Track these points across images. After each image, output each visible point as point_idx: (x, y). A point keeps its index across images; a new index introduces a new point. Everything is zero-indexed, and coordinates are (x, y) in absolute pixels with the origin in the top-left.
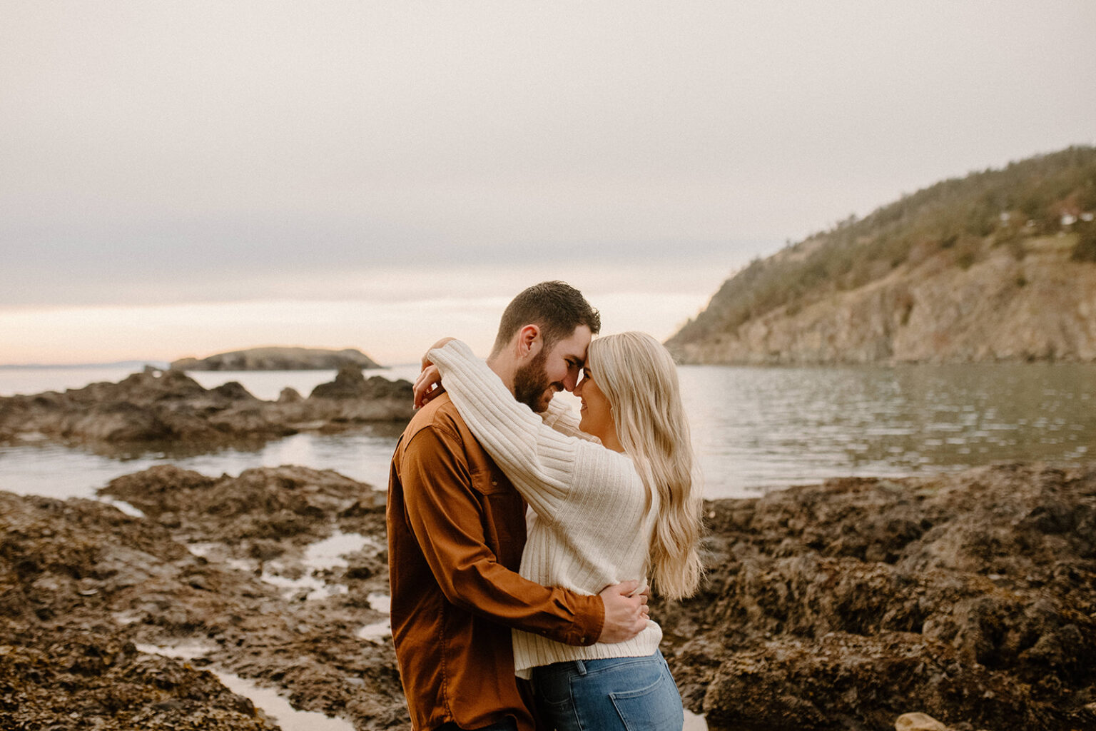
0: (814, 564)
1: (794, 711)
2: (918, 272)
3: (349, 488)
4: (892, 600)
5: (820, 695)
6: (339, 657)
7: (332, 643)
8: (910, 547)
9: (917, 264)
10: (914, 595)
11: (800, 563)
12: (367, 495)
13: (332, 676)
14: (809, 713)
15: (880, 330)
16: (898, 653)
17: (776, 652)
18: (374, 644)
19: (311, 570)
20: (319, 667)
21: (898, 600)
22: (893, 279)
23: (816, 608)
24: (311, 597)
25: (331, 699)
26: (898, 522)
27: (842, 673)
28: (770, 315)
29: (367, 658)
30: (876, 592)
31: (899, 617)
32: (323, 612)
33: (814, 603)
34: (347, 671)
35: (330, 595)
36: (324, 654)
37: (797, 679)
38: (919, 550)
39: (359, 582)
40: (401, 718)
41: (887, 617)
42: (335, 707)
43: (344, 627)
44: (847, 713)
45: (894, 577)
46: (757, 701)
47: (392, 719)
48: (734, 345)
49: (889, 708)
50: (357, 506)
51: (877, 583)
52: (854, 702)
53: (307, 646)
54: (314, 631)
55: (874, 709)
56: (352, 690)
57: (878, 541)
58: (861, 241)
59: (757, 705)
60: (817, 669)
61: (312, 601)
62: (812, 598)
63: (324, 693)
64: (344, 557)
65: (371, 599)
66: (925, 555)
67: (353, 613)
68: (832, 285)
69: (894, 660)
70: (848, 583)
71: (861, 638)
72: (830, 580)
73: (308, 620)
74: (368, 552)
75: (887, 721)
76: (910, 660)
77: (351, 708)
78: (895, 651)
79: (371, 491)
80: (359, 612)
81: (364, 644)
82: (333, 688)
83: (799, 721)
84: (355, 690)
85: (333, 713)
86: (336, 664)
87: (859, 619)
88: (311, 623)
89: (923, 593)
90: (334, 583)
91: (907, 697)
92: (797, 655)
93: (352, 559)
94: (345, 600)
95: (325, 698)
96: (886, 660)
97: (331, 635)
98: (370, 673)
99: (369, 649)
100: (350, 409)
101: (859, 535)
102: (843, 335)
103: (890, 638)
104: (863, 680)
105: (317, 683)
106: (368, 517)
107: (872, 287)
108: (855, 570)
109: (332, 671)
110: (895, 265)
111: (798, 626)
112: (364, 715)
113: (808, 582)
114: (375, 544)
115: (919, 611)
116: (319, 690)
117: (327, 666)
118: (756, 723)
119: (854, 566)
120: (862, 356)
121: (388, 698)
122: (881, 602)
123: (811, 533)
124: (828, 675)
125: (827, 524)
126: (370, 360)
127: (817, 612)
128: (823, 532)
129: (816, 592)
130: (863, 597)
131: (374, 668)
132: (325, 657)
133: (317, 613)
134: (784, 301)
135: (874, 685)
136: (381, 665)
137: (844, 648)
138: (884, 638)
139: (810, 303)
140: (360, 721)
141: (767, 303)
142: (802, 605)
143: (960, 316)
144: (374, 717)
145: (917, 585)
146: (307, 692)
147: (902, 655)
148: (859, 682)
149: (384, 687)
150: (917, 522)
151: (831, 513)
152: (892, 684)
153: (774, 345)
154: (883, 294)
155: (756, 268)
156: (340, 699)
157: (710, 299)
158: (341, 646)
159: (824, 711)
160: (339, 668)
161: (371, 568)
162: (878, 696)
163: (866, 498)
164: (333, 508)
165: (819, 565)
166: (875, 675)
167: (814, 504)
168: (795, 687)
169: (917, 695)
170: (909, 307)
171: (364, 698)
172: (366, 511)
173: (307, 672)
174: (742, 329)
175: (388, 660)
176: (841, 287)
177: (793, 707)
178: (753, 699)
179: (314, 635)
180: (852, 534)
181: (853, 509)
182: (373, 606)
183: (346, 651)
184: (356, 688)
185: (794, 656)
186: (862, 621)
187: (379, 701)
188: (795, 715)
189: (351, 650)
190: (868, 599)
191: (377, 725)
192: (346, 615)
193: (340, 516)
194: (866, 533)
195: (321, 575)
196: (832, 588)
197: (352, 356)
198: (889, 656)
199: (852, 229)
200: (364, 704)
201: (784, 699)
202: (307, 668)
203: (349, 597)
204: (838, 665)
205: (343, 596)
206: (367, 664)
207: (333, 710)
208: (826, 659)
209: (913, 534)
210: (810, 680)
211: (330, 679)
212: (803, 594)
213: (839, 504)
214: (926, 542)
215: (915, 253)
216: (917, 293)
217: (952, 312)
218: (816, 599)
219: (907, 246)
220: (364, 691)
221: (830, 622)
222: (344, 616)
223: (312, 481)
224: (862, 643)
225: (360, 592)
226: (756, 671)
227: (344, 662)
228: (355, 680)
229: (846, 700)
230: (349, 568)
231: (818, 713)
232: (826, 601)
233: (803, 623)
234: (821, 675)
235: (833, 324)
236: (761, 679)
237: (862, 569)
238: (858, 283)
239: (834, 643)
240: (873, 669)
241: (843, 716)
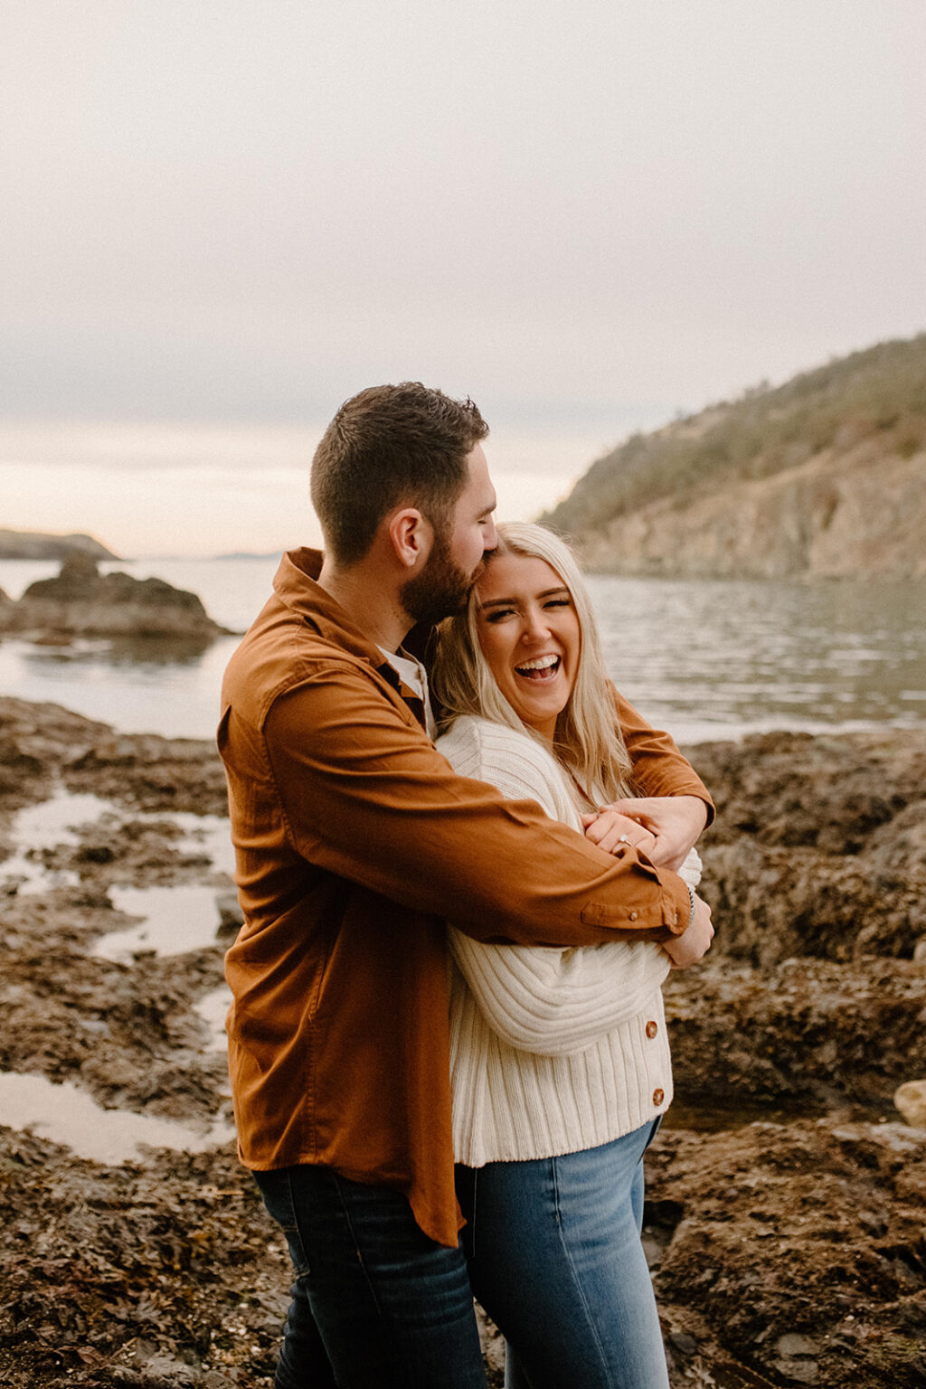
0: (758, 858)
1: (746, 1075)
2: (845, 461)
3: (80, 730)
4: (871, 911)
5: (784, 1051)
6: (68, 988)
7: (58, 967)
8: (880, 833)
9: (846, 449)
10: (902, 905)
11: (737, 854)
12: (106, 739)
13: (59, 1019)
14: (767, 1078)
15: (794, 534)
16: (893, 991)
17: (718, 989)
18: (122, 969)
19: (23, 849)
20: (37, 1004)
21: (880, 912)
22: (813, 468)
23: (762, 919)
24: (24, 890)
25: (57, 1057)
26: (861, 797)
27: (814, 1020)
28: (652, 509)
29: (113, 989)
30: (847, 898)
31: (882, 936)
32: (42, 914)
33: (759, 914)
34: (82, 1009)
35: (52, 888)
36: (46, 983)
37: (751, 1029)
38: (893, 838)
39: (95, 868)
40: (166, 1088)
41: (865, 934)
42: (63, 1069)
43: (74, 938)
44: (819, 1078)
45: (873, 879)
46: (692, 1060)
47: (153, 1089)
48: (603, 547)
49: (880, 1071)
50: (91, 755)
51: (850, 887)
52: (831, 1062)
53: (20, 970)
54: (29, 945)
55: (861, 1073)
56: (90, 1042)
57: (833, 823)
58: (776, 415)
59: (693, 1066)
60: (779, 1014)
61: (27, 897)
62: (757, 905)
63: (47, 1047)
64: (73, 830)
65: (114, 894)
66: (903, 845)
67: (88, 916)
68: (734, 473)
69: (887, 1001)
70: (809, 886)
71: (836, 968)
72: (783, 880)
73: (20, 927)
74: (108, 822)
75: (876, 1090)
76: (910, 1002)
77: (89, 1071)
78: (888, 988)
79: (112, 734)
80: (97, 913)
81: (108, 968)
82: (60, 1038)
83: (753, 1088)
84: (95, 1042)
85: (60, 1077)
86: (65, 999)
87: (823, 938)
88: (25, 933)
89: (914, 903)
90: (58, 868)
91: (905, 1055)
92: (750, 993)
93: (84, 832)
94: (75, 897)
95: (49, 1054)
96: (876, 1002)
97: (57, 954)
98: (117, 1014)
99: (114, 977)
100: (77, 616)
101: (807, 813)
102: (746, 540)
103: (878, 967)
104: (844, 1029)
105: (36, 1029)
106: (107, 772)
107: (786, 478)
108: (817, 866)
109: (59, 1011)
110: (817, 449)
111: (735, 944)
112: (109, 1082)
113: (751, 883)
114: (117, 812)
115: (909, 927)
116: (39, 1042)
117: (50, 1002)
118: (691, 1091)
119: (814, 860)
120: (769, 567)
121: (146, 1055)
122: (855, 913)
123: (740, 810)
124: (796, 1023)
125: (758, 797)
126: (106, 551)
127: (764, 926)
128: (757, 809)
129: (762, 898)
130: (830, 906)
131: (124, 1006)
132: (47, 987)
133: (33, 916)
134: (671, 491)
135: (860, 1038)
136: (136, 1002)
137: (814, 983)
138: (868, 968)
139: (704, 495)
140: (104, 1091)
141: (649, 492)
142: (742, 915)
143: (897, 521)
144: (125, 1086)
145: (906, 891)
146: (20, 1045)
147: (897, 994)
148: (838, 1034)
149: (138, 1034)
150: (886, 798)
151: (764, 783)
152: (884, 1037)
153: (655, 549)
154: (800, 487)
155: (635, 445)
156: (72, 1056)
157: (574, 485)
158: (72, 971)
159: (788, 1074)
160: (69, 1005)
161: (114, 849)
162: (866, 1054)
163: (809, 762)
164: (56, 757)
165: (767, 858)
166: (861, 1024)
167: (740, 768)
168: (747, 1040)
169: (921, 1052)
170: (833, 504)
171: (109, 1056)
172: (104, 763)
173: (21, 1012)
174: (613, 526)
175: (145, 992)
176: (746, 475)
177: (744, 1068)
178: (688, 1058)
179: (31, 953)
180: (798, 814)
181: (794, 777)
182: (118, 905)
183: (80, 979)
184: (94, 1038)
185: (745, 994)
186: (827, 940)
187: (132, 1061)
188: (746, 1081)
189: (88, 978)
190: (837, 908)
191: (130, 1098)
192: (76, 918)
193: (66, 769)
194: (817, 811)
195: (38, 857)
196: (785, 892)
197: (80, 544)
198: (880, 995)
199: (762, 400)
200: (109, 1066)
201: (732, 1057)
202: (20, 1006)
203: (82, 891)
204: (809, 1009)
205: (73, 890)
206: (113, 999)
207: (61, 1073)
208: (790, 999)
209: (881, 814)
210: (770, 1029)
211: (56, 1024)
212: (742, 899)
213: (774, 769)
214: (902, 827)
215: (844, 434)
216: (845, 487)
217: (887, 515)
218: (763, 907)
219: (834, 425)
220: (106, 1041)
221: (782, 940)
222: (75, 920)
223: (25, 717)
224: (838, 976)
225: (96, 883)
226: (692, 1017)
227: (75, 996)
228: (94, 1025)
229: (820, 1059)
230: (81, 847)
231: (780, 1078)
232: (777, 910)
233: (742, 940)
234: (784, 1024)
235: (734, 523)
236: (699, 1028)
237: (827, 866)
238: (770, 471)
239: (799, 976)
240: (858, 1015)
241: (816, 1083)
